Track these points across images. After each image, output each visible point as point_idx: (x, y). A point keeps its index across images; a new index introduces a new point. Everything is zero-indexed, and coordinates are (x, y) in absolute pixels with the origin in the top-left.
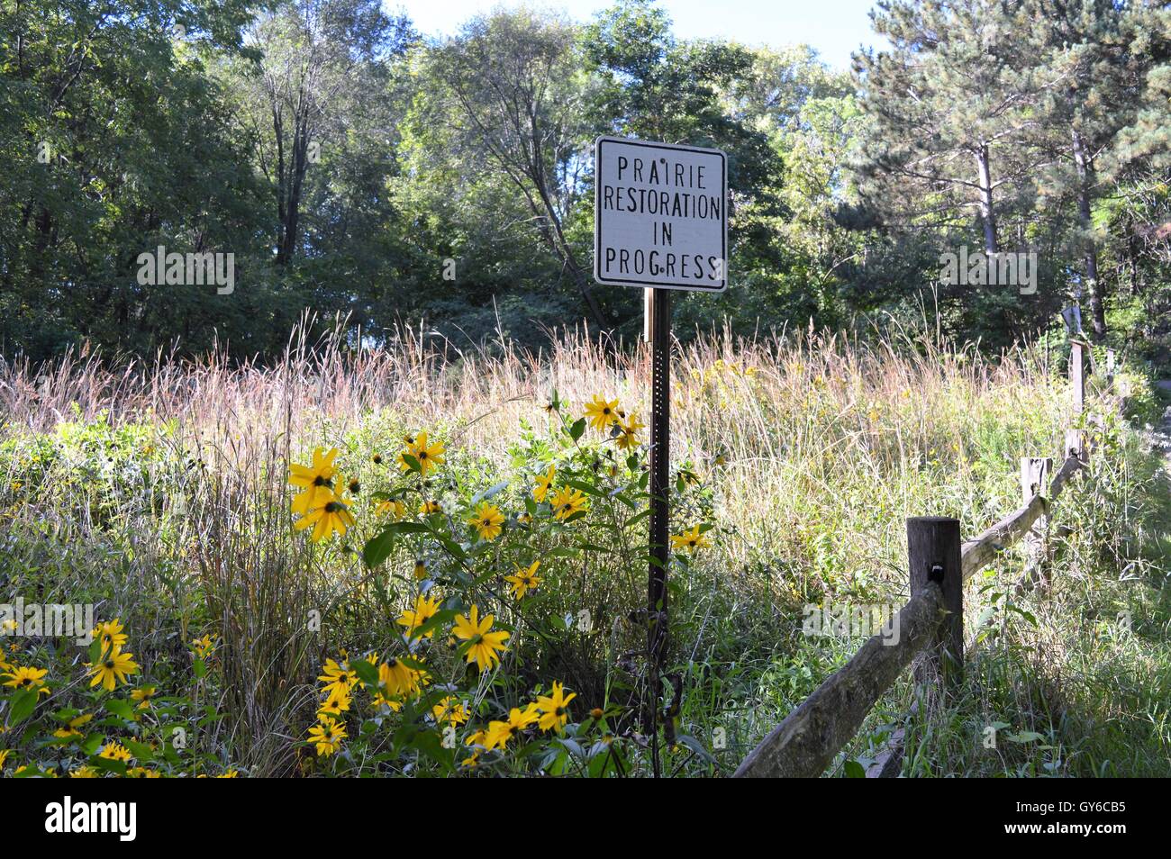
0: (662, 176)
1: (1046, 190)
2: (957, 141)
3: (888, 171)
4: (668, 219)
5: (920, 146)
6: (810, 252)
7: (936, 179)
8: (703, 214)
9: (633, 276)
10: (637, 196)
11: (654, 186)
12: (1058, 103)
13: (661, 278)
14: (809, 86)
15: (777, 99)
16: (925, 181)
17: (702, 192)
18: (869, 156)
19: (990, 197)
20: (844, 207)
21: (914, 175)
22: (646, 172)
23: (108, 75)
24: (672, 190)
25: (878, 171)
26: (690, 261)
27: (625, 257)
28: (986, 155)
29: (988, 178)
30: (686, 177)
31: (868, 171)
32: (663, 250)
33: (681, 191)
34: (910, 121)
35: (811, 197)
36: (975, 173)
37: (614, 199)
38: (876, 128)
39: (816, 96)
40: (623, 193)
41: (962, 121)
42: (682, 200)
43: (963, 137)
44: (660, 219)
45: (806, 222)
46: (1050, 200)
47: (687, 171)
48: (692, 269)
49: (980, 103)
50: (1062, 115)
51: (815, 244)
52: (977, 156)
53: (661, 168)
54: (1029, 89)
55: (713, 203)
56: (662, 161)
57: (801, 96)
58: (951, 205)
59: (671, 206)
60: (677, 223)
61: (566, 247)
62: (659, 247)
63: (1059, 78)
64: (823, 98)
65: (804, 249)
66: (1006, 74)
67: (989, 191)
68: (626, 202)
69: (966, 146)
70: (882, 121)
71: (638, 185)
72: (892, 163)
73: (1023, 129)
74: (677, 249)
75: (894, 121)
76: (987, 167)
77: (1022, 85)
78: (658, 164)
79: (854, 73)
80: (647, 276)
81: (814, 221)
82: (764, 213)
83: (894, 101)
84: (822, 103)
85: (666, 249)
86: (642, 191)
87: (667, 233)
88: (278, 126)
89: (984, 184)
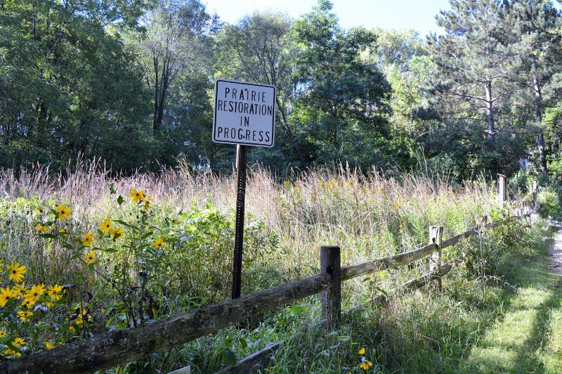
0: (245, 96)
1: (516, 103)
2: (474, 79)
3: (442, 92)
4: (247, 115)
5: (456, 81)
6: (407, 130)
7: (465, 96)
8: (264, 113)
9: (230, 139)
10: (234, 105)
11: (241, 100)
12: (524, 61)
13: (243, 140)
14: (414, 50)
15: (399, 56)
16: (460, 97)
17: (264, 103)
18: (433, 85)
19: (491, 105)
20: (421, 109)
21: (454, 94)
22: (238, 94)
23: (73, 40)
24: (250, 102)
25: (437, 92)
26: (257, 134)
27: (227, 131)
28: (490, 86)
29: (490, 96)
30: (257, 97)
31: (432, 92)
32: (245, 128)
33: (254, 103)
34: (452, 68)
35: (408, 103)
36: (485, 94)
37: (223, 106)
38: (437, 72)
39: (417, 55)
40: (227, 104)
41: (476, 69)
42: (254, 107)
43: (476, 77)
44: (244, 115)
45: (405, 115)
46: (518, 107)
47: (257, 94)
48: (258, 137)
49: (485, 61)
50: (526, 66)
51: (410, 126)
52: (485, 86)
53: (245, 93)
54: (510, 54)
55: (269, 109)
56: (246, 90)
57: (410, 55)
58: (473, 109)
59: (249, 109)
60: (252, 117)
61: (287, 125)
62: (243, 127)
63: (525, 49)
64: (420, 56)
65: (404, 129)
66: (499, 47)
67: (491, 103)
68: (228, 107)
69: (479, 81)
70: (439, 69)
71: (234, 100)
72: (442, 89)
73: (507, 74)
74: (251, 128)
75: (445, 69)
76: (490, 91)
77: (506, 52)
78: (244, 91)
79: (428, 45)
80: (237, 139)
81: (409, 115)
82: (380, 112)
83: (444, 59)
84: (419, 58)
85: (247, 128)
86: (236, 103)
87: (247, 121)
88: (156, 64)
89: (488, 99)
